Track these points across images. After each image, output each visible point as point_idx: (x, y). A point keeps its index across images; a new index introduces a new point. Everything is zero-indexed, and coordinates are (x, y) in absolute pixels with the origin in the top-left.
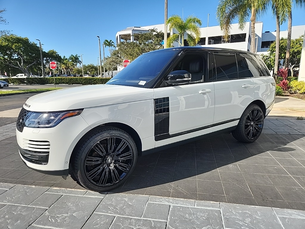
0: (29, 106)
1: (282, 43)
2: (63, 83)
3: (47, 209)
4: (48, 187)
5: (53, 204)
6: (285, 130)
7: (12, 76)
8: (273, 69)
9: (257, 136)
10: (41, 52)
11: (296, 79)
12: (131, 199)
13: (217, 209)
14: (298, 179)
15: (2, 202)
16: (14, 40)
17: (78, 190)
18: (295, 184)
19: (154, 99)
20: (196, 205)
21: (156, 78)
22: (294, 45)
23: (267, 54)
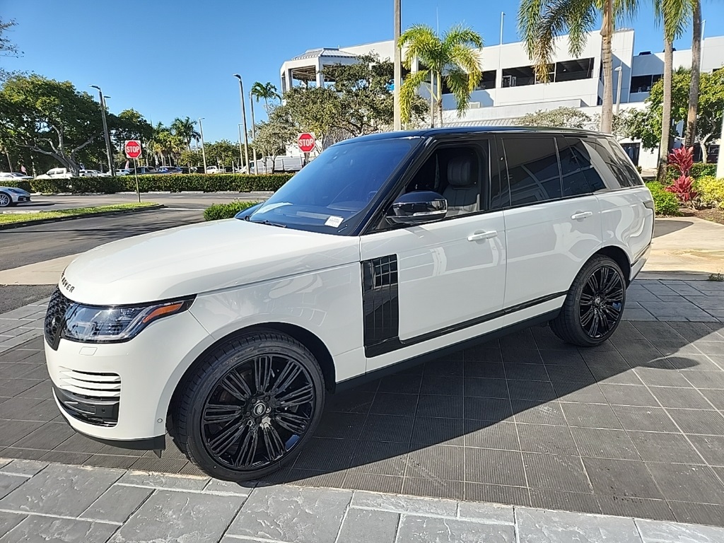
0: (70, 287)
1: (680, 82)
2: (160, 189)
3: (120, 527)
4: (121, 471)
5: (132, 514)
6: (678, 310)
7: (38, 175)
8: (658, 144)
9: (608, 329)
10: (104, 116)
11: (712, 172)
12: (310, 500)
13: (507, 524)
14: (699, 441)
15: (16, 510)
16: (39, 89)
17: (190, 477)
18: (693, 457)
19: (361, 262)
20: (459, 515)
21: (366, 209)
22: (708, 85)
23: (644, 109)
